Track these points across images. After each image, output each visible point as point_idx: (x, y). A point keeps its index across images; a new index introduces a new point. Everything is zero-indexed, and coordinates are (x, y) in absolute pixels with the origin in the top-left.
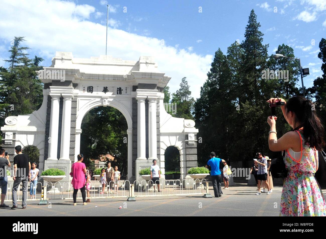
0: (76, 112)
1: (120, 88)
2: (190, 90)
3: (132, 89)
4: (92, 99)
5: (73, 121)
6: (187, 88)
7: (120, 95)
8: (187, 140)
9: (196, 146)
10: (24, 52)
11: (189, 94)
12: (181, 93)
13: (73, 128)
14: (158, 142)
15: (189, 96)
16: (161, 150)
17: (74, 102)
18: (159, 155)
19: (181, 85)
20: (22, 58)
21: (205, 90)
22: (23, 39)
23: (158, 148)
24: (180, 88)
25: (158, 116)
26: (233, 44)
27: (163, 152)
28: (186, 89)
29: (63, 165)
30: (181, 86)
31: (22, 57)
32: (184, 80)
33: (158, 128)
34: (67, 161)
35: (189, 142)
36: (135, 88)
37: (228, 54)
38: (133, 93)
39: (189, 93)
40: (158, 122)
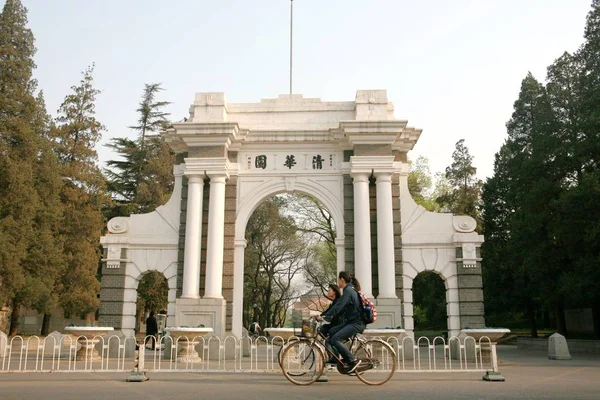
0: (235, 205)
1: (319, 157)
2: (472, 165)
3: (342, 158)
4: (265, 179)
5: (229, 223)
6: (468, 161)
7: (319, 171)
8: (459, 259)
9: (480, 272)
10: (162, 109)
11: (472, 174)
12: (454, 172)
13: (229, 236)
14: (398, 262)
15: (473, 177)
16: (405, 279)
17: (231, 187)
18: (399, 289)
19: (455, 156)
20: (159, 122)
21: (504, 159)
22: (160, 87)
23: (399, 275)
24: (453, 161)
25: (396, 210)
26: (560, 59)
27: (408, 284)
28: (466, 164)
29: (209, 309)
30: (456, 159)
31: (159, 118)
32: (459, 146)
33: (397, 235)
34: (216, 299)
35: (465, 262)
36: (348, 155)
37: (549, 81)
38: (345, 165)
39: (472, 170)
40: (397, 222)
